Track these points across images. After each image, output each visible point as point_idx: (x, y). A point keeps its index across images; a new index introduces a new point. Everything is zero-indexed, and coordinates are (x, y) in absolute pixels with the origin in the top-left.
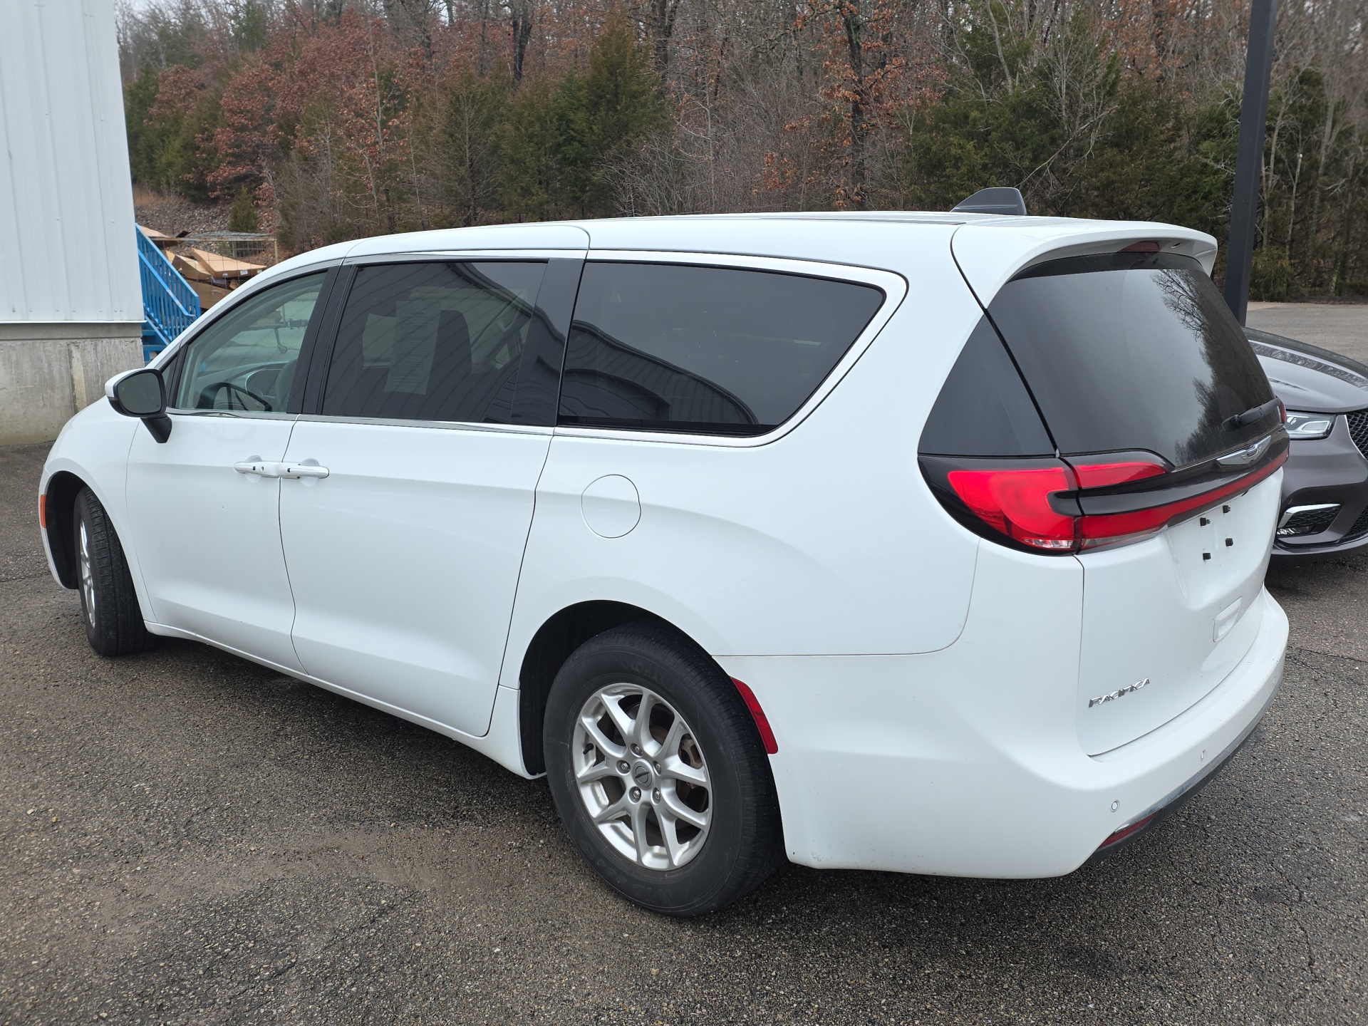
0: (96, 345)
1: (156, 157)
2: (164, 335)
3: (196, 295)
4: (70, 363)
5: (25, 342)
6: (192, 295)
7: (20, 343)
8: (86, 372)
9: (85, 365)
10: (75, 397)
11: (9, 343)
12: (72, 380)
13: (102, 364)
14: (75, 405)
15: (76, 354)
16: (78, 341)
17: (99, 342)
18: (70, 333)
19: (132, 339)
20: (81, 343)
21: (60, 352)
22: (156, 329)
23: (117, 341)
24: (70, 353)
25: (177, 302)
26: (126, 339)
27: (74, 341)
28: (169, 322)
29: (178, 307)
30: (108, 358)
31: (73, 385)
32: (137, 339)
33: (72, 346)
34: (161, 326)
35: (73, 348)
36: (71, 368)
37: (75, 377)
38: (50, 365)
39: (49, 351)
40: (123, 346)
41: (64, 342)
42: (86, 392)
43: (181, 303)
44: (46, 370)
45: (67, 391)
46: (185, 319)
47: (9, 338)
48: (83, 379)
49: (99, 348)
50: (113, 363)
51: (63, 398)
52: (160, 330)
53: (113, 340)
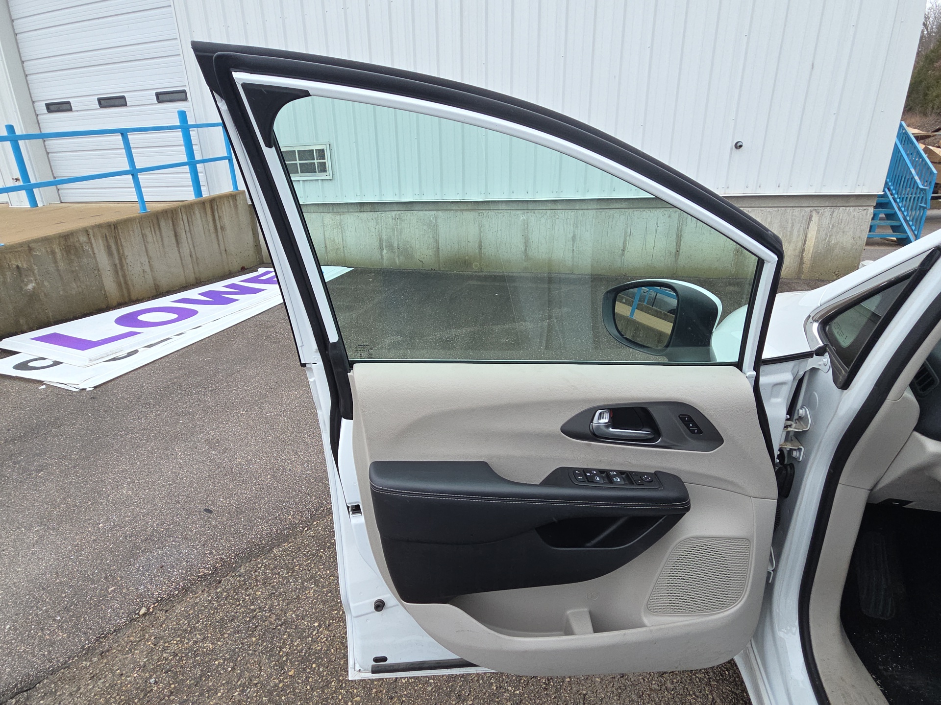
0: (833, 211)
1: (930, 93)
2: (895, 201)
3: (935, 171)
4: (809, 224)
5: (780, 209)
6: (932, 172)
7: (776, 209)
8: (818, 231)
9: (819, 227)
10: (804, 250)
11: (768, 209)
12: (806, 237)
13: (833, 226)
14: (802, 255)
15: (815, 218)
16: (819, 208)
17: (836, 210)
18: (816, 203)
19: (865, 208)
20: (821, 210)
21: (803, 216)
22: (891, 197)
23: (852, 209)
24: (811, 217)
25: (916, 178)
26: (860, 208)
27: (816, 208)
28: (903, 192)
29: (915, 182)
30: (840, 221)
31: (805, 241)
32: (869, 208)
33: (814, 212)
34: (896, 196)
35: (814, 214)
36: (808, 228)
37: (809, 235)
38: (793, 225)
39: (796, 216)
40: (855, 213)
41: (808, 209)
42: (814, 246)
43: (920, 179)
44: (789, 229)
45: (800, 244)
46: (919, 190)
47: (770, 205)
48: (815, 237)
49: (835, 214)
50: (842, 226)
51: (795, 250)
52: (894, 199)
53: (848, 208)
